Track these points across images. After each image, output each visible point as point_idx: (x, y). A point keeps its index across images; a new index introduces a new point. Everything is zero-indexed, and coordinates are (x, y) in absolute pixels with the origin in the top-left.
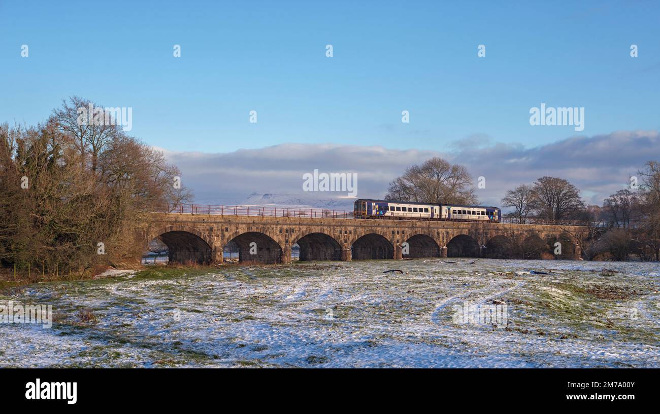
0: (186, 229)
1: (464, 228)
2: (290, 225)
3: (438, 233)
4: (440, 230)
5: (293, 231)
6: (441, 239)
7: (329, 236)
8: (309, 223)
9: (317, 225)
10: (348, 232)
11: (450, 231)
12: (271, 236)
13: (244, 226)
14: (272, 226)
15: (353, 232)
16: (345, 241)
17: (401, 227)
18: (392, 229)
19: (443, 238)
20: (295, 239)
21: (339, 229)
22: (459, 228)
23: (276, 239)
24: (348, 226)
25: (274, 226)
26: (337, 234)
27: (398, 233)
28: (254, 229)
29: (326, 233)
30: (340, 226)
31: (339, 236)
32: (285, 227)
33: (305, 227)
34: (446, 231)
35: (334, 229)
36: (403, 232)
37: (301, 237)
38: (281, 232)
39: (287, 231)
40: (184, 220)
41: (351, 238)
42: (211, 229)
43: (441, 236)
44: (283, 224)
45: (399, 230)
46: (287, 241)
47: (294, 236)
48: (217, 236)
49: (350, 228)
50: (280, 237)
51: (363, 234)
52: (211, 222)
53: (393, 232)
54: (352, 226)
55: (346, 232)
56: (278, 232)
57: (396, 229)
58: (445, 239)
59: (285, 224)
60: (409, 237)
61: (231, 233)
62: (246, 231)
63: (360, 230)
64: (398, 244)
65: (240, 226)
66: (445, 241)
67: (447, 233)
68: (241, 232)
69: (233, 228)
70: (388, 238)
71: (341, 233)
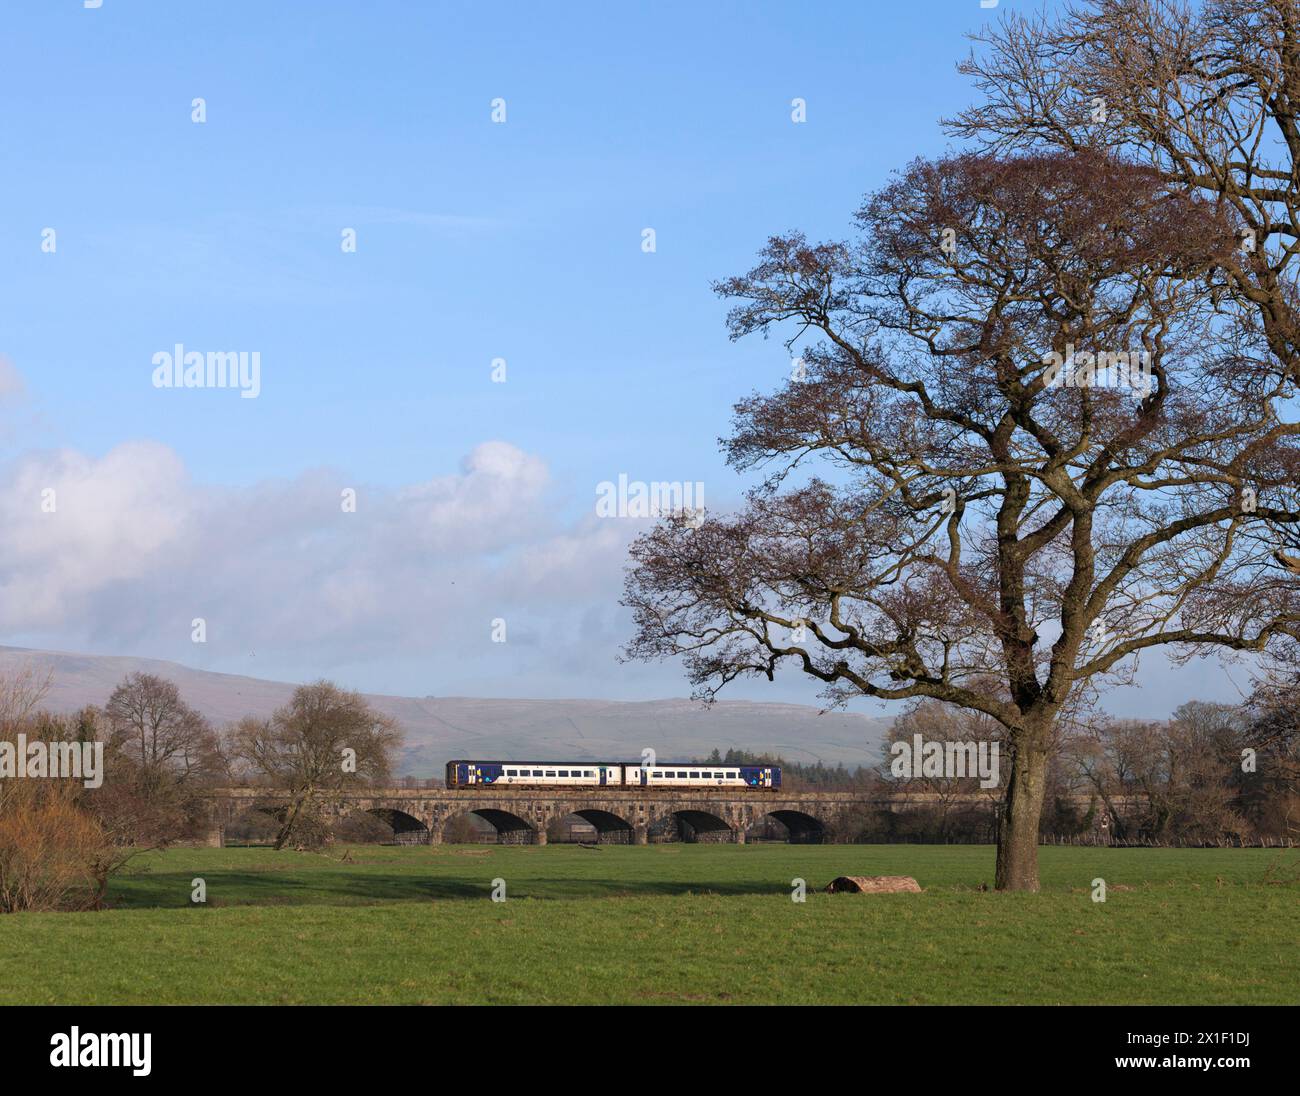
2: (441, 799)
3: (728, 808)
5: (446, 807)
6: (736, 816)
9: (488, 799)
11: (756, 806)
12: (411, 814)
14: (412, 802)
15: (552, 808)
18: (630, 804)
24: (544, 799)
26: (525, 810)
28: (384, 805)
29: (503, 809)
30: (529, 800)
31: (527, 814)
32: (433, 803)
33: (467, 802)
34: (747, 806)
35: (518, 805)
36: (652, 808)
37: (459, 814)
38: (426, 808)
39: (436, 807)
41: (549, 816)
43: (735, 811)
44: (429, 797)
45: (644, 804)
46: (436, 821)
47: (448, 814)
49: (546, 803)
50: (425, 814)
53: (632, 808)
54: (552, 799)
55: (539, 809)
56: (422, 809)
57: (638, 804)
58: (745, 816)
59: (433, 799)
63: (566, 804)
67: (750, 808)
70: (621, 816)
71: (530, 808)
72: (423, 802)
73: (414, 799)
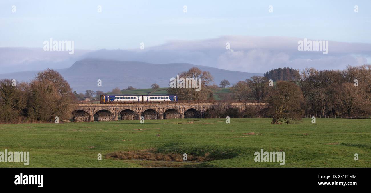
0: (81, 109)
1: (192, 106)
2: (117, 106)
3: (180, 108)
4: (181, 107)
5: (118, 109)
6: (181, 110)
7: (132, 111)
8: (124, 106)
9: (127, 106)
10: (140, 109)
11: (186, 107)
12: (110, 111)
13: (100, 107)
14: (110, 107)
15: (141, 109)
16: (139, 112)
17: (162, 106)
18: (158, 107)
19: (182, 110)
20: (119, 112)
21: (136, 108)
22: (190, 106)
23: (112, 112)
24: (140, 106)
25: (111, 107)
26: (135, 109)
27: (161, 109)
28: (104, 109)
29: (131, 109)
30: (136, 106)
31: (136, 110)
32: (115, 107)
35: (134, 108)
36: (163, 108)
37: (121, 111)
40: (81, 106)
41: (141, 111)
42: (89, 109)
43: (181, 109)
44: (114, 107)
46: (116, 113)
47: (118, 111)
48: (92, 111)
49: (140, 107)
50: (113, 111)
51: (146, 109)
52: (89, 107)
54: (141, 106)
55: (139, 109)
56: (113, 110)
57: (160, 107)
58: (183, 110)
59: (115, 106)
60: (166, 110)
61: (96, 110)
62: (101, 109)
63: (145, 108)
64: (161, 113)
65: (99, 107)
66: (183, 111)
67: (184, 108)
68: (99, 110)
69: (97, 108)
70: (156, 111)
71: (137, 109)
72: (113, 107)
73: (111, 106)
